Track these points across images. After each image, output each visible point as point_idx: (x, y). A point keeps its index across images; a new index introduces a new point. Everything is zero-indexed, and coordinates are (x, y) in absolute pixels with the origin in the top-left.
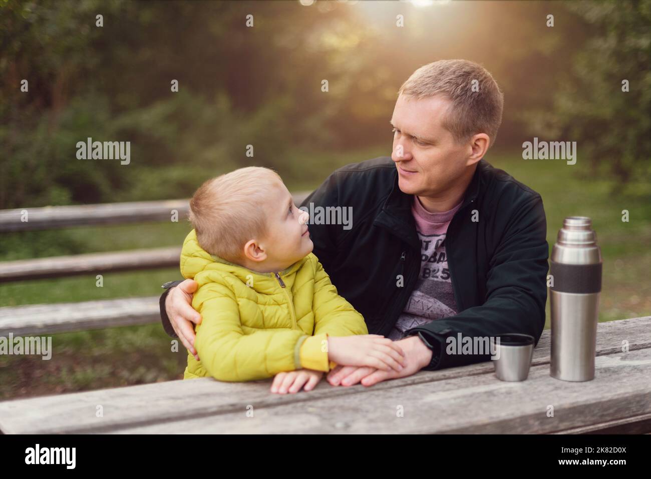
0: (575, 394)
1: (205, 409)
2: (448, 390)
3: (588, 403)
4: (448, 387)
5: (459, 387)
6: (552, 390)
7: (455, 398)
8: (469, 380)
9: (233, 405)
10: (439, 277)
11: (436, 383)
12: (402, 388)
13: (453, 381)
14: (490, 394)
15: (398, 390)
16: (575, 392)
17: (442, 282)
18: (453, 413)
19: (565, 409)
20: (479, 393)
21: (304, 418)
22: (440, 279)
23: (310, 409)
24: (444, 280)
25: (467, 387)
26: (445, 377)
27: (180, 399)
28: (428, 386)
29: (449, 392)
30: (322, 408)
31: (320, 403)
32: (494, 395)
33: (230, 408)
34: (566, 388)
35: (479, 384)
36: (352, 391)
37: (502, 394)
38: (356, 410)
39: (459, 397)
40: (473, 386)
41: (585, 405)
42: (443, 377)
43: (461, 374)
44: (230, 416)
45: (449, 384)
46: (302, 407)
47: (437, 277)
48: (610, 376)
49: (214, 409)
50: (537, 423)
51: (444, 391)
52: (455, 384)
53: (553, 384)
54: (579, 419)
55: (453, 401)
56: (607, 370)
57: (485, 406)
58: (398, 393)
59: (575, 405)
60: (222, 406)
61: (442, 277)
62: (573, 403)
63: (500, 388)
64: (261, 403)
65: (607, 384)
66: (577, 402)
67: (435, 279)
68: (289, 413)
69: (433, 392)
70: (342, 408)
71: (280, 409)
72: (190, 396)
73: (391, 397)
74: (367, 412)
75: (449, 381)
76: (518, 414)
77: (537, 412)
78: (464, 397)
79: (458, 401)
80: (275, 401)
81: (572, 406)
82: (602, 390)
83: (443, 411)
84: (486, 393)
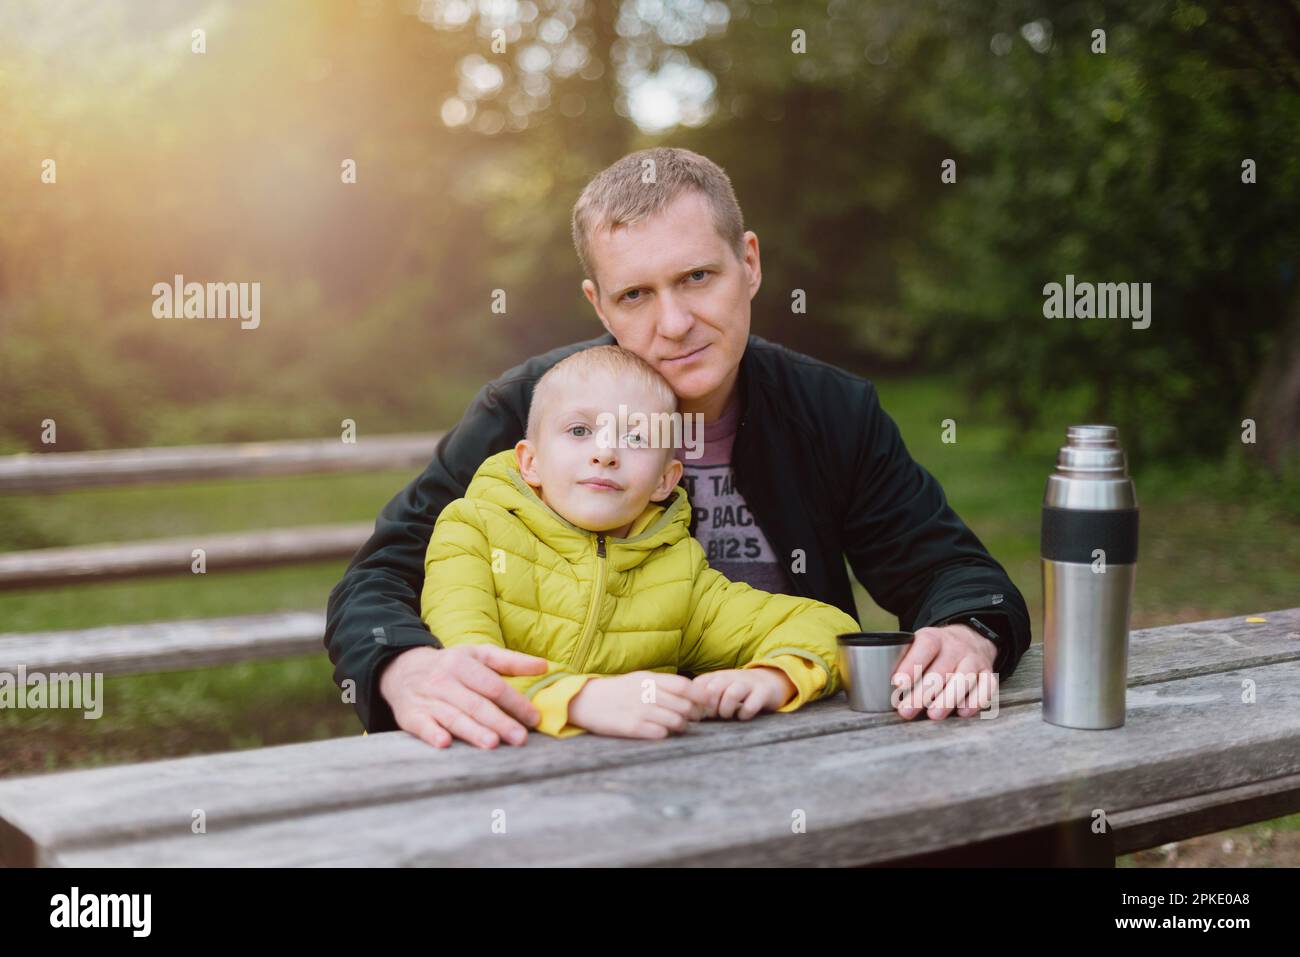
0: (1096, 753)
1: (410, 785)
2: (858, 749)
3: (1123, 768)
4: (855, 743)
5: (877, 745)
6: (1051, 748)
7: (877, 763)
8: (890, 731)
9: (461, 779)
10: (743, 555)
11: (831, 737)
12: (771, 746)
13: (863, 733)
14: (938, 754)
15: (765, 749)
16: (1093, 749)
17: (749, 563)
18: (880, 789)
19: (1081, 780)
20: (918, 753)
21: (600, 799)
22: (744, 559)
23: (609, 785)
24: (751, 560)
25: (891, 743)
26: (847, 728)
27: (354, 769)
28: (817, 742)
29: (860, 753)
30: (632, 782)
31: (624, 774)
32: (948, 757)
33: (457, 784)
34: (1075, 743)
35: (911, 737)
36: (680, 752)
37: (960, 754)
38: (696, 785)
39: (881, 761)
40: (903, 741)
41: (1116, 772)
42: (841, 728)
43: (873, 722)
44: (459, 798)
45: (857, 738)
46: (593, 781)
47: (738, 556)
48: (1147, 722)
49: (427, 787)
50: (1033, 806)
51: (851, 750)
52: (868, 740)
53: (1049, 737)
54: (1107, 799)
55: (872, 768)
56: (1139, 712)
57: (935, 774)
58: (767, 755)
59: (1100, 772)
60: (440, 781)
61: (747, 554)
62: (1097, 769)
63: (955, 745)
64: (514, 774)
65: (1148, 736)
66: (1103, 767)
67: (737, 560)
68: (571, 793)
69: (832, 753)
70: (667, 781)
71: (550, 784)
72: (373, 765)
73: (754, 762)
74: (718, 787)
75: (855, 734)
76: (1000, 787)
77: (1032, 784)
78: (891, 760)
79: (883, 767)
80: (539, 771)
81: (1094, 774)
82: (1142, 746)
83: (860, 785)
84: (930, 753)
